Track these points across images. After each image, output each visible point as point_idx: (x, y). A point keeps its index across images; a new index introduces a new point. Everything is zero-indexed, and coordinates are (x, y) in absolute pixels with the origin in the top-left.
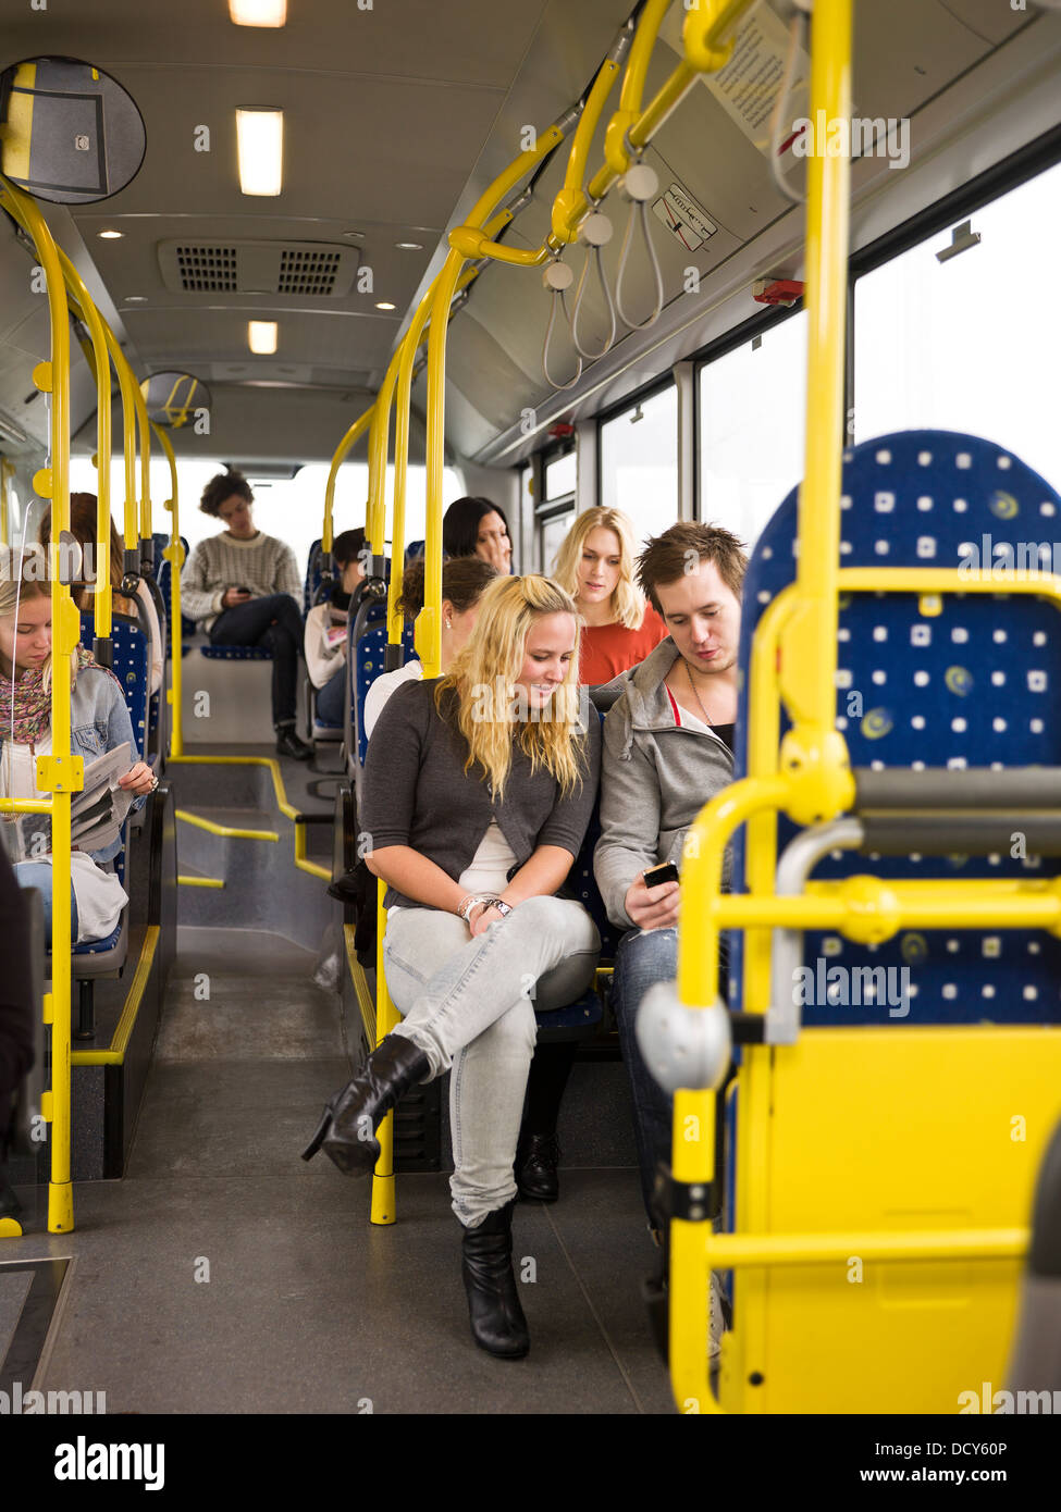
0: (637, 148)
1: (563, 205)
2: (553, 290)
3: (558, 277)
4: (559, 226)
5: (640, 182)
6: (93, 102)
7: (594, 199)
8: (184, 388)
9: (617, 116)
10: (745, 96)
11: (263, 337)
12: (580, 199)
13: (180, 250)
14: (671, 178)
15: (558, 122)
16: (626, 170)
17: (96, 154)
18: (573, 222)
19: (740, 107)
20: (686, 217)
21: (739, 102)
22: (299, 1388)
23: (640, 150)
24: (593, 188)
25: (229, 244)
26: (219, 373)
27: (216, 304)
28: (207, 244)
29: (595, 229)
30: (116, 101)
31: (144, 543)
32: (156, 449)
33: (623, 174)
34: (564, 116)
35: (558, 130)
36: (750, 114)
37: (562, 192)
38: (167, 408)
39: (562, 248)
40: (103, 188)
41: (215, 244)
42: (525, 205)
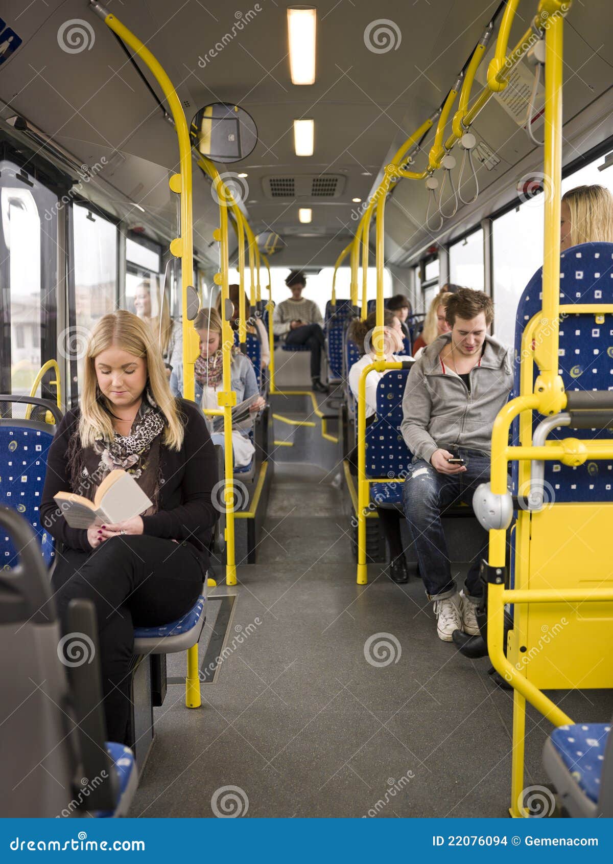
0: (467, 126)
1: (434, 153)
2: (430, 189)
3: (432, 183)
4: (432, 162)
5: (468, 141)
6: (235, 121)
7: (447, 150)
8: (273, 238)
9: (457, 113)
10: (513, 102)
11: (305, 216)
12: (442, 150)
13: (271, 180)
14: (480, 139)
15: (430, 118)
16: (461, 137)
17: (237, 142)
18: (438, 160)
19: (510, 107)
20: (486, 156)
21: (510, 105)
22: (329, 649)
23: (468, 127)
24: (447, 145)
25: (291, 177)
26: (287, 231)
27: (286, 203)
28: (282, 177)
29: (448, 162)
30: (246, 122)
31: (258, 303)
32: (262, 264)
33: (460, 137)
34: (433, 115)
35: (431, 121)
36: (514, 111)
37: (433, 147)
38: (266, 247)
39: (433, 171)
40: (240, 156)
41: (285, 177)
42: (417, 154)
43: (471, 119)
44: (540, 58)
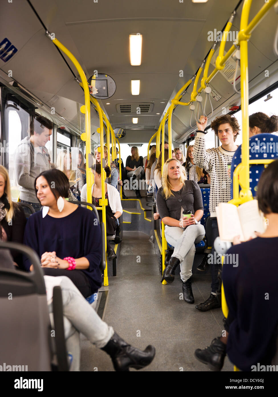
0: (207, 84)
1: (193, 94)
2: (191, 110)
3: (192, 107)
4: (192, 98)
5: (208, 90)
6: (106, 81)
7: (199, 93)
8: (121, 131)
9: (203, 78)
10: (226, 73)
11: (135, 121)
12: (196, 93)
13: (120, 106)
14: (213, 88)
16: (205, 88)
17: (106, 90)
18: (195, 97)
19: (225, 75)
20: (216, 95)
22: (151, 313)
23: (208, 84)
24: (199, 91)
25: (129, 104)
26: (127, 127)
27: (126, 115)
28: (125, 104)
29: (199, 99)
30: (110, 80)
32: (117, 142)
33: (204, 89)
34: (192, 78)
35: (191, 80)
36: (227, 76)
37: (192, 92)
38: (118, 135)
39: (193, 102)
40: (108, 96)
41: (127, 104)
42: (184, 94)
43: (209, 81)
44: (238, 57)
